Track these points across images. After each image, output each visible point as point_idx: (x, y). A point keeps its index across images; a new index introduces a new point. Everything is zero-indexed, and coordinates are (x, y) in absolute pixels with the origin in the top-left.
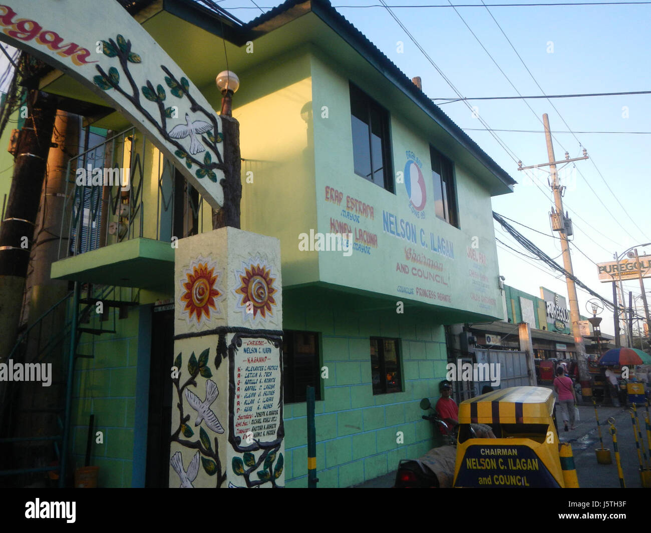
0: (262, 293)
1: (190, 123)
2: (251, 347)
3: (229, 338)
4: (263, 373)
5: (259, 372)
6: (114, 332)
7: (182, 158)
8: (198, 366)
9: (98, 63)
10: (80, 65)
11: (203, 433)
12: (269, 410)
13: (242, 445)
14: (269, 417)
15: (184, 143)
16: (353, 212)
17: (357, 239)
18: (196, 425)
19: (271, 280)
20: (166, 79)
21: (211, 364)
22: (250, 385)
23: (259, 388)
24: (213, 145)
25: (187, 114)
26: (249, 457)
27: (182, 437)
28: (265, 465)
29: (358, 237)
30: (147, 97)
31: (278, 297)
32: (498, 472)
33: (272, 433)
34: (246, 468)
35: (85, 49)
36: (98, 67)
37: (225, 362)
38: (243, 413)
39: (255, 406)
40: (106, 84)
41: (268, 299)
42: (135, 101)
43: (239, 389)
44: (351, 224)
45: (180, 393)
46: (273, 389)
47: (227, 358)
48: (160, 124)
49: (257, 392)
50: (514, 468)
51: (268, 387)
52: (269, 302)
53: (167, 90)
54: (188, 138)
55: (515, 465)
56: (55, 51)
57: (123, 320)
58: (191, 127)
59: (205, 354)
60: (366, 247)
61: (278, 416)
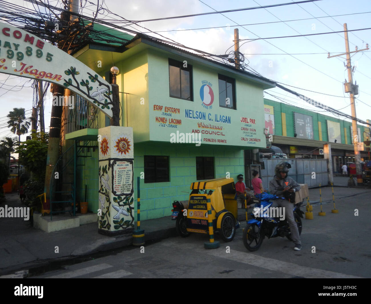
0: (124, 147)
1: (99, 90)
2: (120, 164)
3: (112, 162)
4: (125, 172)
5: (123, 172)
6: (91, 156)
7: (96, 103)
8: (105, 170)
9: (65, 79)
10: (58, 81)
11: (106, 190)
12: (128, 184)
13: (117, 194)
14: (128, 186)
15: (97, 98)
16: (169, 112)
17: (170, 123)
18: (104, 188)
19: (129, 142)
20: (89, 77)
21: (107, 169)
22: (120, 176)
23: (124, 177)
24: (108, 96)
25: (97, 88)
26: (119, 197)
27: (101, 191)
28: (126, 200)
29: (171, 122)
30: (82, 85)
31: (132, 147)
32: (198, 204)
33: (129, 191)
34: (118, 201)
35: (60, 75)
36: (65, 80)
37: (111, 169)
38: (117, 184)
39: (122, 183)
40: (67, 85)
41: (127, 148)
42: (78, 88)
43: (115, 177)
44: (168, 118)
45: (101, 178)
46: (129, 177)
47: (111, 168)
48: (87, 93)
49: (123, 178)
50: (202, 203)
51: (127, 177)
52: (128, 149)
53: (90, 80)
54: (98, 95)
55: (202, 202)
56: (51, 79)
57: (94, 152)
58: (99, 92)
59: (106, 166)
60: (175, 125)
61: (131, 186)
